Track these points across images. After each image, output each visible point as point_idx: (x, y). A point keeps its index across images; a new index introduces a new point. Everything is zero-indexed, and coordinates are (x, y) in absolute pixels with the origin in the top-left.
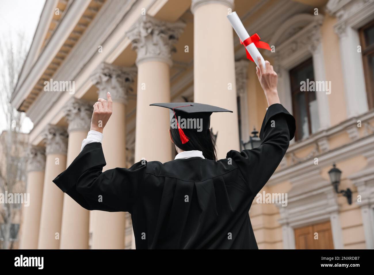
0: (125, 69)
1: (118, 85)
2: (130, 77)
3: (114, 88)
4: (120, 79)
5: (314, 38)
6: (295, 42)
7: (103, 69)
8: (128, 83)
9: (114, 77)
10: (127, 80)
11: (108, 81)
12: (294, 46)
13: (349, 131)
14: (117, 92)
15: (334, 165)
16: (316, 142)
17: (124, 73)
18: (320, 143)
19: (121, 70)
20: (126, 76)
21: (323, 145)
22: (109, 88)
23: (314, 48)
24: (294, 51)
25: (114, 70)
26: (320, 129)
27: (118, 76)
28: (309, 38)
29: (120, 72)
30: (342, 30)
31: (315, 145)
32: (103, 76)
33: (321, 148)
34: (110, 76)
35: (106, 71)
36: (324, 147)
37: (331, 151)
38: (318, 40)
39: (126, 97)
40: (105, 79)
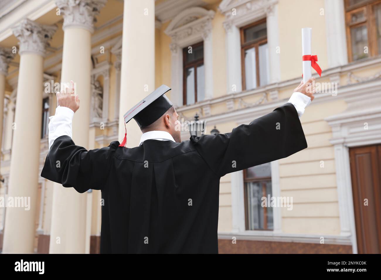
0: (45, 27)
1: (38, 40)
2: (49, 35)
3: (35, 42)
4: (40, 35)
5: (206, 28)
6: (190, 28)
7: (26, 25)
8: (46, 39)
9: (35, 32)
10: (46, 36)
11: (30, 36)
12: (190, 31)
13: (227, 103)
14: (38, 46)
15: (215, 127)
16: (201, 107)
17: (44, 30)
18: (204, 109)
19: (42, 28)
20: (46, 33)
21: (206, 110)
22: (31, 42)
23: (206, 35)
24: (189, 35)
25: (35, 27)
26: (206, 99)
27: (39, 32)
28: (202, 27)
29: (40, 29)
30: (228, 26)
31: (200, 109)
32: (25, 31)
33: (204, 112)
34: (32, 32)
35: (28, 27)
36: (207, 112)
37: (212, 116)
38: (209, 30)
39: (45, 51)
40: (27, 33)
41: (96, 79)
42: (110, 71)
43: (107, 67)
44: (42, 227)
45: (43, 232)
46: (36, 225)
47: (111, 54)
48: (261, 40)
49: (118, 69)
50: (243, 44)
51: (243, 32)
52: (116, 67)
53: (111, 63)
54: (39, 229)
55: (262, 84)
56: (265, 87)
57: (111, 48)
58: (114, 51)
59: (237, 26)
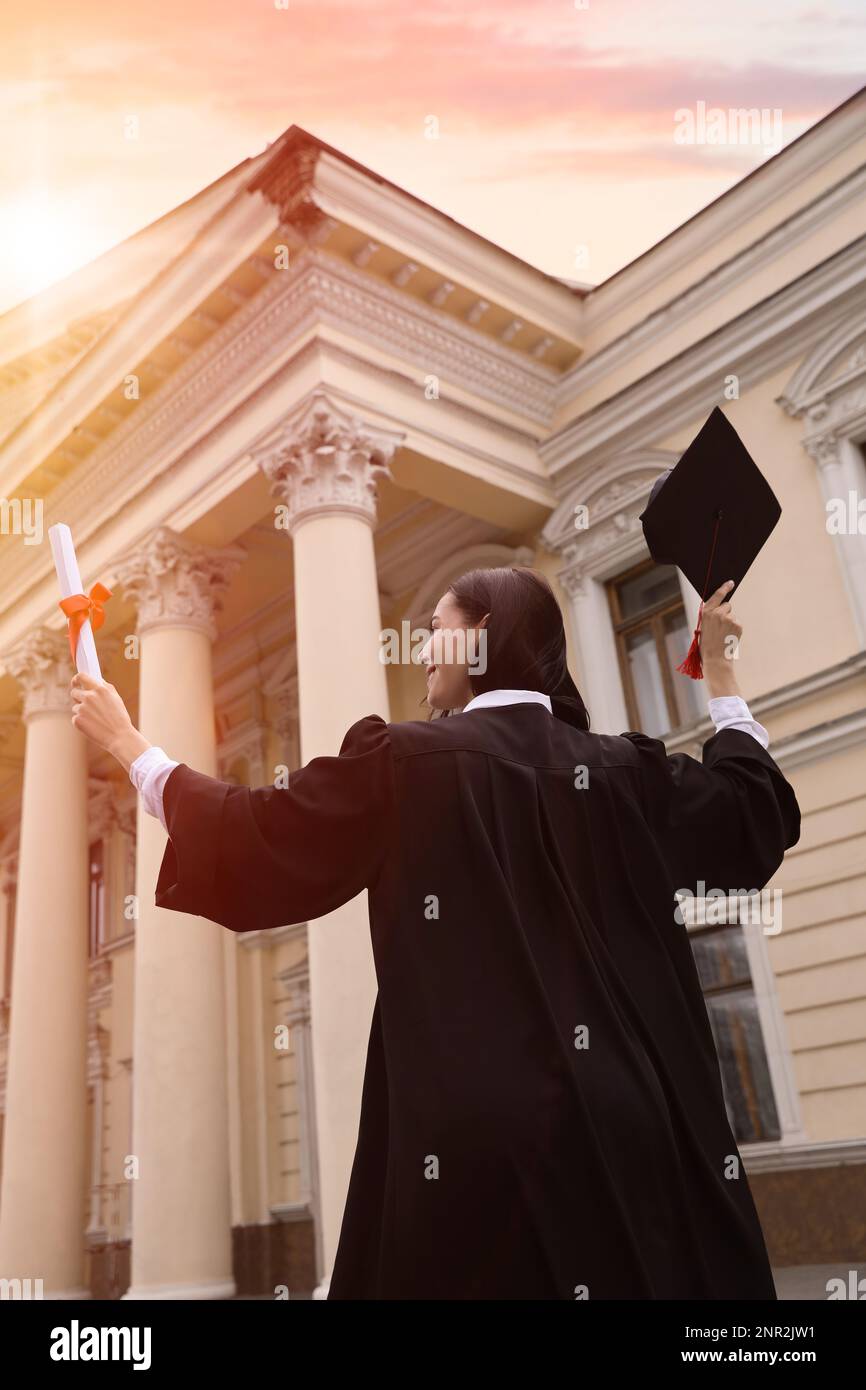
41: (227, 771)
42: (264, 744)
43: (256, 734)
44: (101, 1222)
45: (104, 1234)
46: (86, 1217)
47: (263, 698)
48: (667, 606)
49: (286, 735)
50: (620, 621)
51: (614, 594)
52: (280, 732)
53: (264, 723)
54: (93, 1227)
55: (686, 718)
56: (695, 727)
57: (262, 683)
58: (272, 688)
59: (596, 579)
